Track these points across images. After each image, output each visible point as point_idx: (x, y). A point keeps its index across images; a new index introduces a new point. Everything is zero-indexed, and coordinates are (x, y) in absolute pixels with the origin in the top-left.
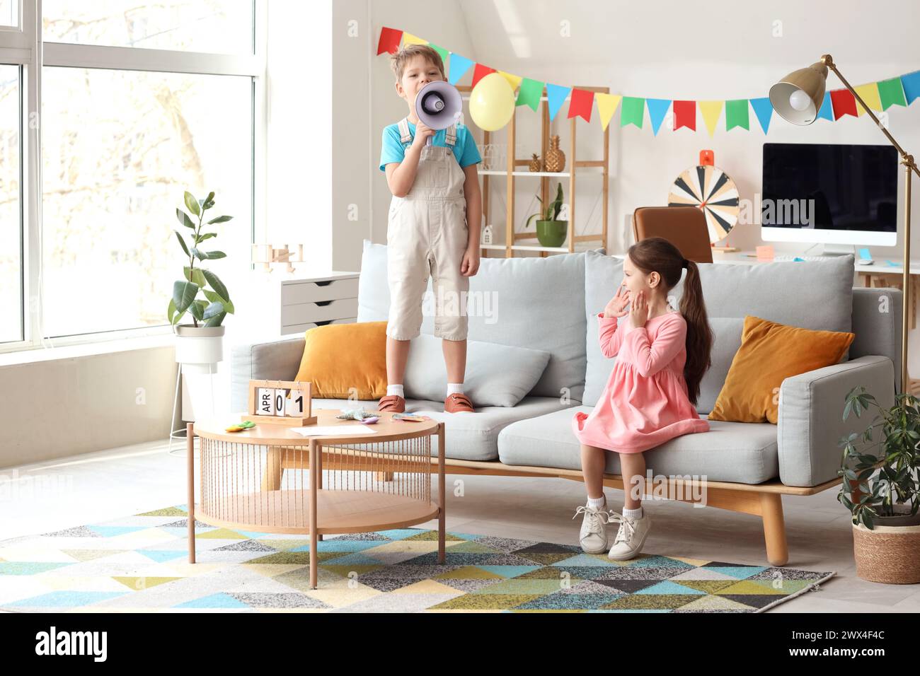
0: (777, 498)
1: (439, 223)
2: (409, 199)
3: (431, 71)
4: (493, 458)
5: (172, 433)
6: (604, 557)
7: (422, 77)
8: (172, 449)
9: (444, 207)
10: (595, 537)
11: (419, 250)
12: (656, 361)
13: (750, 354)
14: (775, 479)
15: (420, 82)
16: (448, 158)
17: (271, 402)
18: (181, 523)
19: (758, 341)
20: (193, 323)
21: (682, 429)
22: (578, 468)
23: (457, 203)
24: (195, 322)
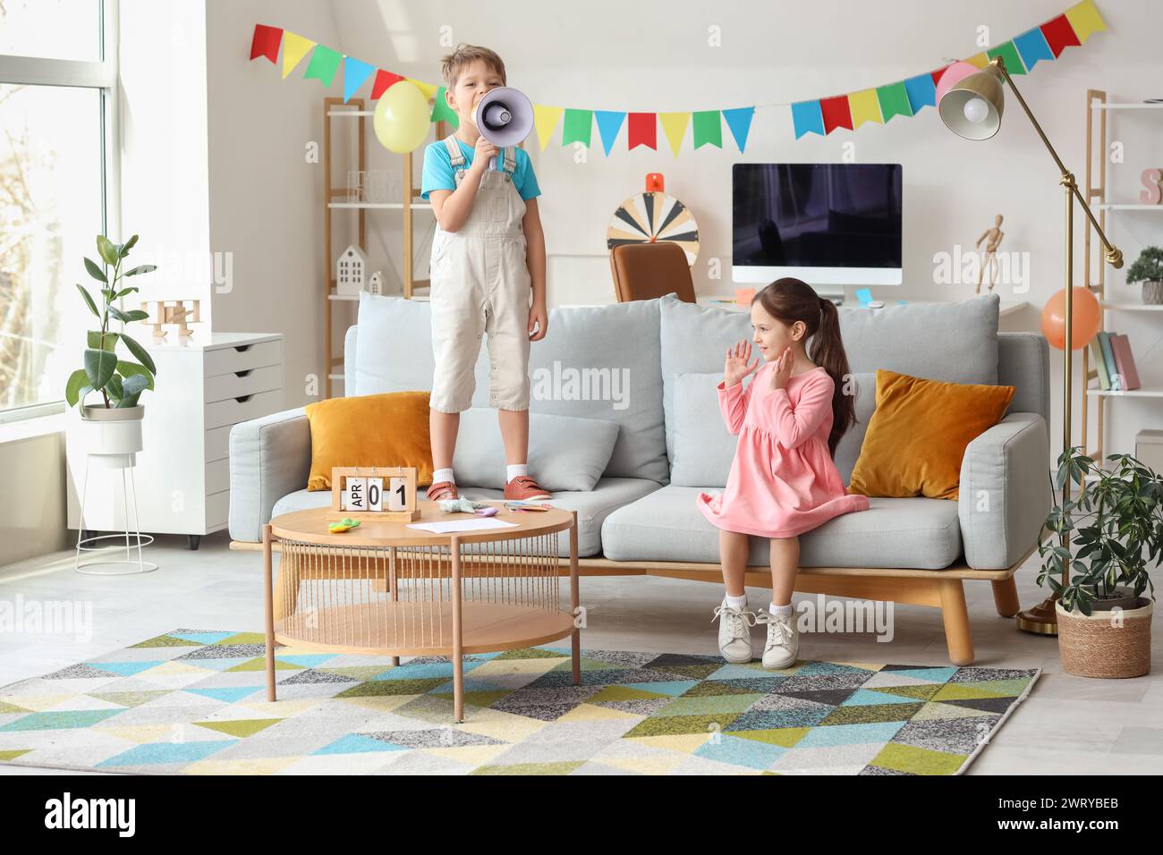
0: (958, 584)
1: (497, 266)
2: (462, 235)
3: (493, 81)
4: (595, 553)
5: (80, 542)
6: (757, 666)
7: (481, 87)
8: (80, 565)
9: (503, 245)
10: (740, 643)
11: (474, 298)
12: (803, 430)
13: (892, 416)
14: (960, 562)
15: (479, 92)
16: (507, 186)
17: (363, 494)
18: (199, 654)
19: (899, 399)
20: (104, 403)
21: (843, 507)
22: (713, 560)
23: (517, 240)
24: (107, 401)
